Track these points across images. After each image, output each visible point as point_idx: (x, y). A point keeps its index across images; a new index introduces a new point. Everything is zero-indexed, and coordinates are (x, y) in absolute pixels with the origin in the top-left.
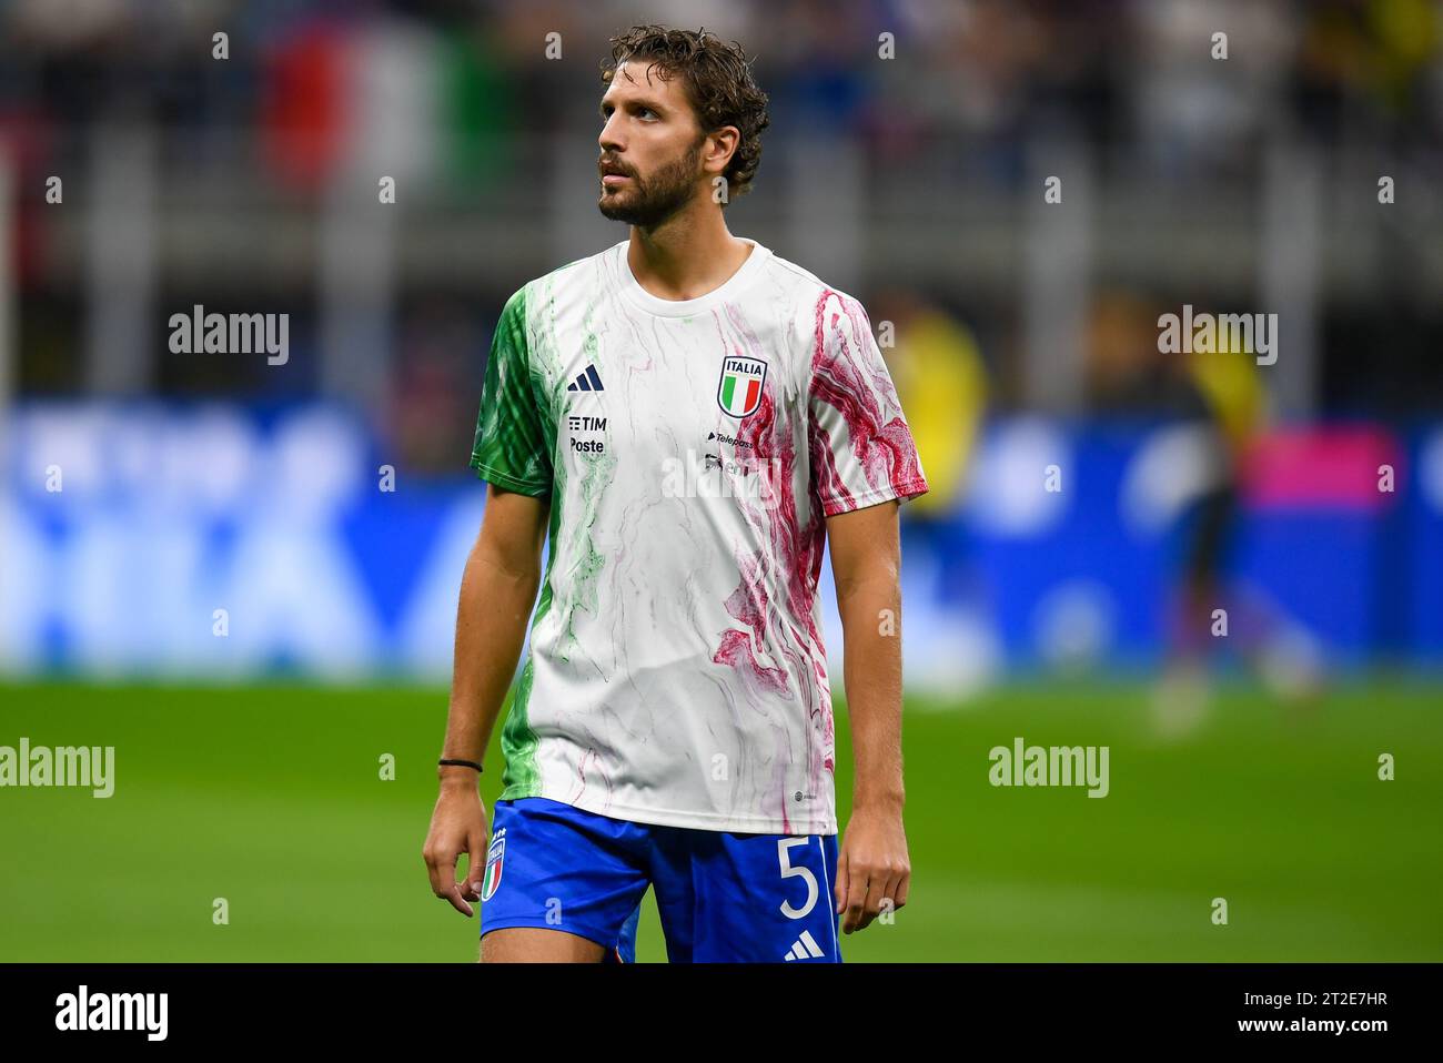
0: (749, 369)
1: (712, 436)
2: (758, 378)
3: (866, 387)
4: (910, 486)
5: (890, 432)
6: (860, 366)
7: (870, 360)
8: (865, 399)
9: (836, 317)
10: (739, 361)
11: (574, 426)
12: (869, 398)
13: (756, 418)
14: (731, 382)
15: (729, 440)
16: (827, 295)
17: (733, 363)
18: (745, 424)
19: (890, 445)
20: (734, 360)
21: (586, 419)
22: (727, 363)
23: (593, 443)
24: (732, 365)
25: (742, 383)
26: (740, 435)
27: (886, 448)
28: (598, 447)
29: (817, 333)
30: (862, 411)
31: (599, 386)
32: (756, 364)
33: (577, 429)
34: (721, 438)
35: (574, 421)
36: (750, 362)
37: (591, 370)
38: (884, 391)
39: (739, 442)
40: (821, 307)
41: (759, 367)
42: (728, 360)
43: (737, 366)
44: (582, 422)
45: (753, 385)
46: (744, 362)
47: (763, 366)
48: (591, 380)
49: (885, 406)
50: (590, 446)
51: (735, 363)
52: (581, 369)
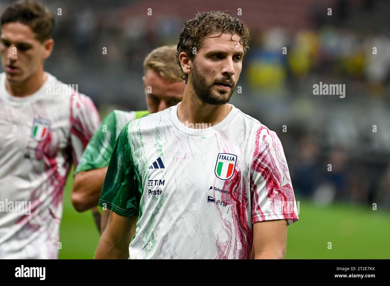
0: (229, 159)
1: (211, 188)
2: (233, 162)
3: (276, 167)
4: (289, 215)
5: (284, 190)
6: (274, 157)
7: (279, 155)
8: (275, 172)
9: (265, 136)
10: (225, 155)
11: (150, 184)
12: (277, 172)
13: (232, 180)
14: (221, 164)
15: (219, 190)
16: (262, 128)
17: (222, 156)
18: (226, 183)
19: (283, 195)
20: (223, 155)
21: (156, 181)
22: (219, 156)
23: (158, 191)
24: (221, 157)
25: (226, 165)
26: (224, 188)
27: (281, 196)
28: (160, 192)
29: (256, 142)
30: (273, 177)
31: (162, 166)
32: (232, 156)
33: (152, 185)
34: (215, 189)
35: (150, 182)
36: (230, 156)
37: (159, 160)
38: (284, 171)
39: (223, 191)
40: (259, 133)
41: (233, 158)
42: (220, 155)
43: (224, 157)
44: (154, 182)
45: (231, 166)
46: (227, 155)
47: (235, 158)
48: (159, 164)
49: (284, 178)
50: (157, 192)
51: (223, 156)
52: (155, 159)
